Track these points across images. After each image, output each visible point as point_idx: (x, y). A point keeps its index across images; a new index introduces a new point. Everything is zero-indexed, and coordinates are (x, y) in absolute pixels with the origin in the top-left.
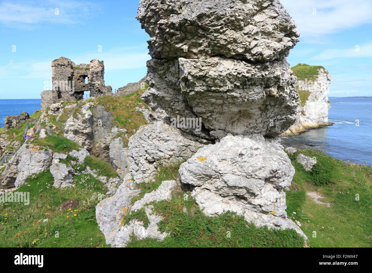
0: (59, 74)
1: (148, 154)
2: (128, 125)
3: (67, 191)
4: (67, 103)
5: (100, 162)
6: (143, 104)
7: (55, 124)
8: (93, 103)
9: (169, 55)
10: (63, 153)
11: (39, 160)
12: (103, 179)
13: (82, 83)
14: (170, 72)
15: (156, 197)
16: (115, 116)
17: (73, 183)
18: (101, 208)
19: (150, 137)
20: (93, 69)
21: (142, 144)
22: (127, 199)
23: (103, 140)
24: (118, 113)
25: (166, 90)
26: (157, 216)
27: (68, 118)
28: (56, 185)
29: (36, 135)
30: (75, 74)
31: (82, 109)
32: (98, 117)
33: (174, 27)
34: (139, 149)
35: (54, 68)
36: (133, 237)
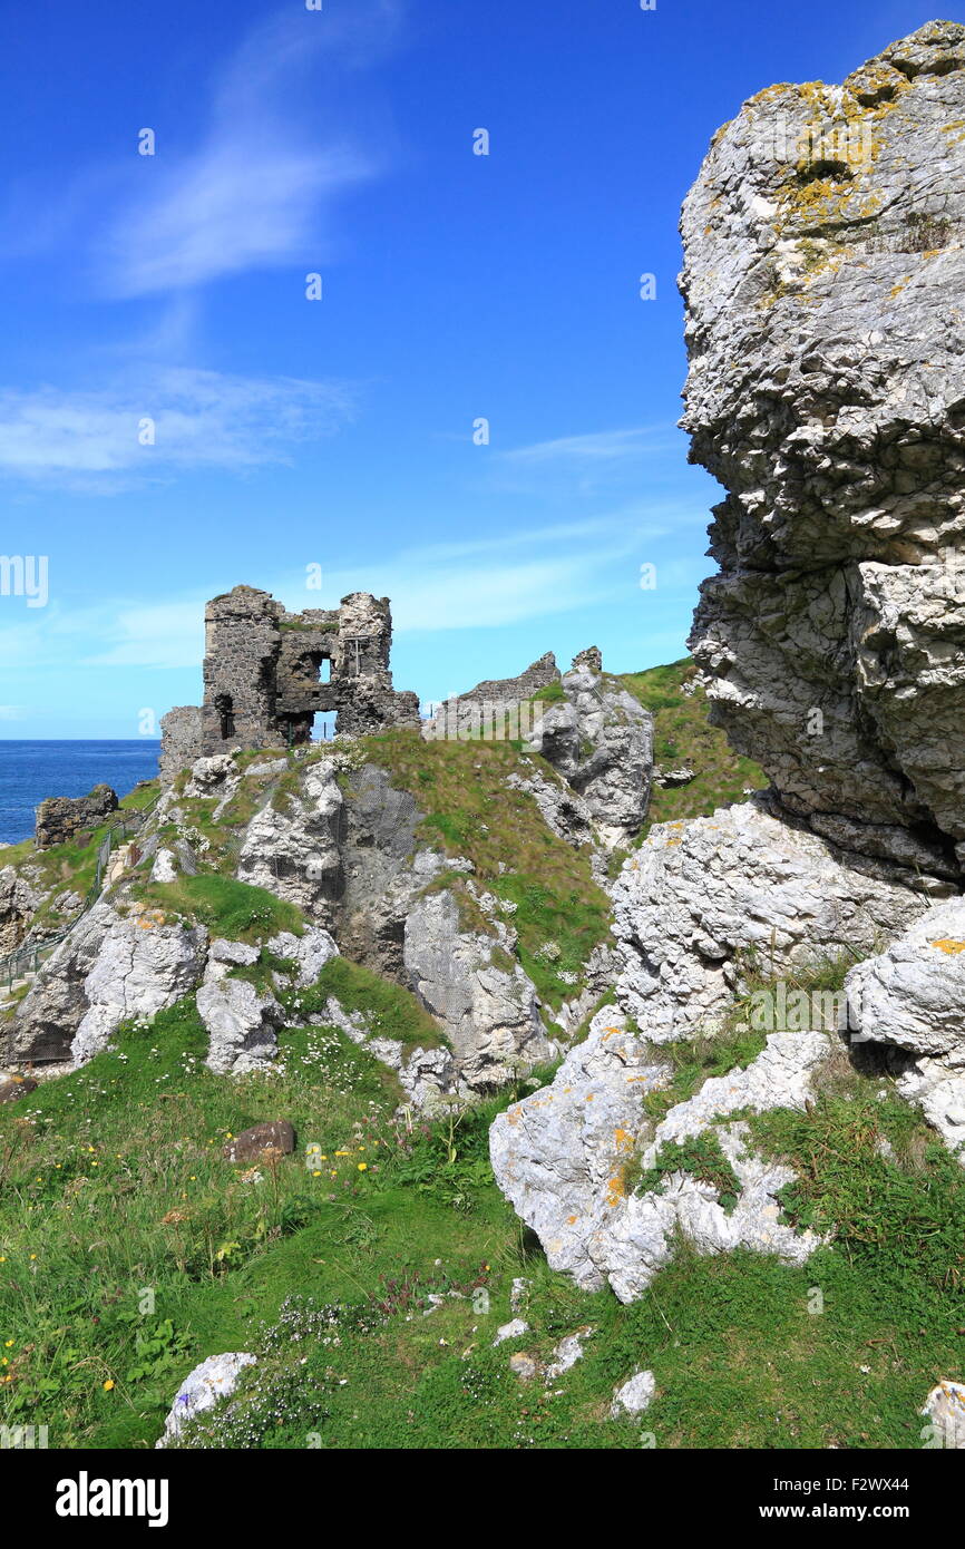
0: (230, 649)
1: (705, 929)
2: (476, 843)
3: (257, 1088)
4: (253, 756)
5: (380, 984)
6: (535, 765)
7: (207, 834)
8: (349, 756)
9: (814, 552)
10: (245, 942)
11: (162, 964)
12: (389, 1052)
13: (307, 682)
14: (807, 616)
15: (750, 1095)
16: (429, 807)
17: (275, 1058)
18: (515, 1133)
19: (715, 864)
20: (351, 630)
21: (678, 891)
22: (626, 1098)
23: (380, 899)
24: (440, 798)
25: (782, 686)
26: (767, 1168)
27: (255, 812)
28: (215, 1063)
29: (142, 873)
30: (285, 648)
31: (308, 780)
32: (366, 809)
33: (852, 452)
34: (667, 908)
35: (213, 626)
36: (679, 1240)
